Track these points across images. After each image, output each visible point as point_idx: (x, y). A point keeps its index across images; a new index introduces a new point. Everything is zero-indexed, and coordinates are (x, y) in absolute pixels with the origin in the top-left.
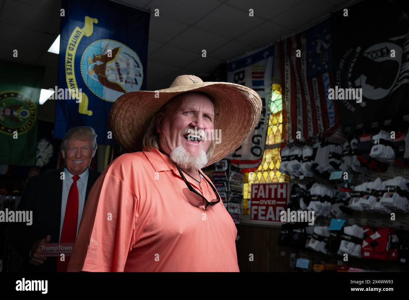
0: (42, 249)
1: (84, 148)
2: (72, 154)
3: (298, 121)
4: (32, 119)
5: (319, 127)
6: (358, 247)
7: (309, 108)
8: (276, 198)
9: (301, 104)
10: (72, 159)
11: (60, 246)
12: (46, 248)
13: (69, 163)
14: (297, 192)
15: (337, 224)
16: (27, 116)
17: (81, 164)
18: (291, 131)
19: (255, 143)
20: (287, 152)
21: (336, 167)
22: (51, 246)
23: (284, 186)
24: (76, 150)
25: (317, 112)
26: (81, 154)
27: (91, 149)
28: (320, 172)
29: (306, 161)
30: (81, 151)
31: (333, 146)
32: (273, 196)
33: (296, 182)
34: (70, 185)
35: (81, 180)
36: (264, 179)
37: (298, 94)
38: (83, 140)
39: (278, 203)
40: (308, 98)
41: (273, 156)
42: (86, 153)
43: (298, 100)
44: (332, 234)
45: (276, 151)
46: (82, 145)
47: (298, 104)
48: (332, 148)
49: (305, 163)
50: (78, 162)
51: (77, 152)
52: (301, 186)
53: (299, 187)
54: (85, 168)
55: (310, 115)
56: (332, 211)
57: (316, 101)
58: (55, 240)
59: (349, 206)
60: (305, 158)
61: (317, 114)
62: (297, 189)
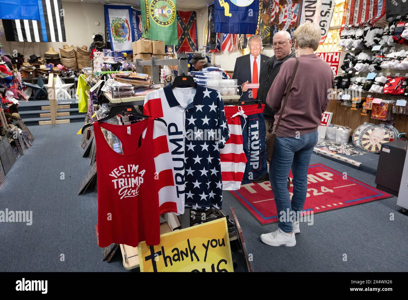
0: (246, 86)
2: (253, 48)
3: (355, 11)
4: (173, 15)
6: (382, 87)
8: (331, 62)
10: (253, 50)
13: (252, 52)
14: (349, 58)
15: (371, 76)
16: (171, 13)
17: (257, 52)
19: (322, 26)
20: (344, 33)
21: (377, 43)
23: (338, 54)
24: (254, 46)
25: (371, 5)
27: (260, 45)
28: (367, 46)
29: (357, 39)
30: (256, 47)
31: (378, 29)
32: (329, 60)
33: (348, 52)
34: (253, 61)
35: (258, 59)
36: (325, 49)
38: (257, 42)
39: (333, 64)
41: (333, 34)
44: (367, 81)
45: (335, 31)
46: (256, 44)
48: (377, 31)
49: (356, 40)
50: (256, 51)
52: (352, 54)
53: (350, 55)
55: (365, 7)
56: (369, 69)
58: (250, 82)
59: (380, 66)
60: (358, 37)
61: (370, 7)
62: (349, 56)
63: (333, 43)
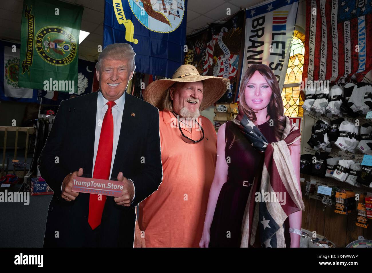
0: (73, 184)
1: (120, 68)
2: (107, 76)
3: (321, 63)
4: (73, 52)
5: (346, 69)
7: (336, 50)
9: (326, 47)
10: (107, 82)
11: (92, 182)
12: (78, 183)
13: (104, 86)
14: (322, 128)
16: (69, 50)
17: (116, 87)
18: (313, 72)
22: (83, 181)
23: (298, 121)
24: (112, 71)
25: (346, 55)
26: (117, 76)
27: (129, 70)
29: (334, 100)
30: (117, 72)
31: (370, 86)
34: (104, 112)
35: (117, 107)
37: (322, 38)
38: (120, 60)
40: (336, 41)
42: (122, 74)
43: (322, 44)
44: (365, 169)
46: (119, 66)
47: (322, 47)
48: (369, 89)
49: (333, 102)
50: (114, 85)
51: (113, 73)
53: (324, 123)
54: (121, 92)
55: (336, 58)
56: (359, 147)
57: (345, 44)
58: (87, 174)
60: (334, 97)
61: (345, 57)
62: (322, 125)
63: (288, 105)
